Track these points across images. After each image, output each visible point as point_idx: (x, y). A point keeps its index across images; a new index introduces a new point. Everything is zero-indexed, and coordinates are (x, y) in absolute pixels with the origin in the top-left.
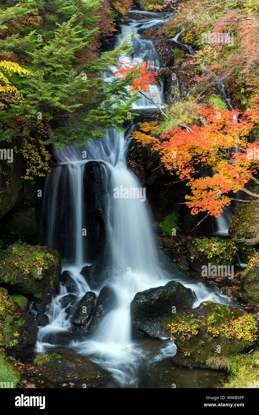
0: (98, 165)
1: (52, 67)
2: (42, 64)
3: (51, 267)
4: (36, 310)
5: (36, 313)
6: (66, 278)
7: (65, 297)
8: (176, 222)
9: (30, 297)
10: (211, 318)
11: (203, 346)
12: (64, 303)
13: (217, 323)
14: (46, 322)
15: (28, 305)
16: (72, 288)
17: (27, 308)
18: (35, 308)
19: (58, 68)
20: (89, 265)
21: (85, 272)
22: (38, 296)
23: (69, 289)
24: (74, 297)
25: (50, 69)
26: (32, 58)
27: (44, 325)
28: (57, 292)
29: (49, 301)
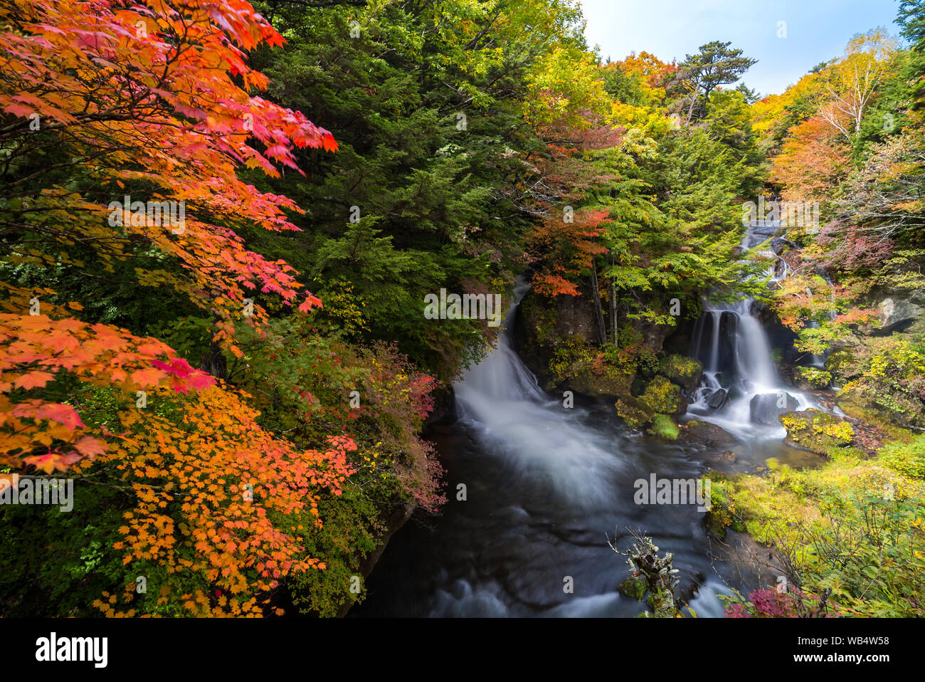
1: (717, 257)
3: (697, 370)
4: (686, 394)
5: (686, 396)
6: (705, 378)
8: (780, 354)
9: (682, 386)
10: (816, 420)
11: (808, 437)
12: (704, 393)
13: (822, 424)
15: (681, 391)
17: (680, 393)
19: (721, 258)
22: (687, 386)
23: (707, 385)
24: (710, 391)
25: (715, 258)
26: (704, 251)
27: (691, 403)
28: (699, 385)
29: (694, 390)
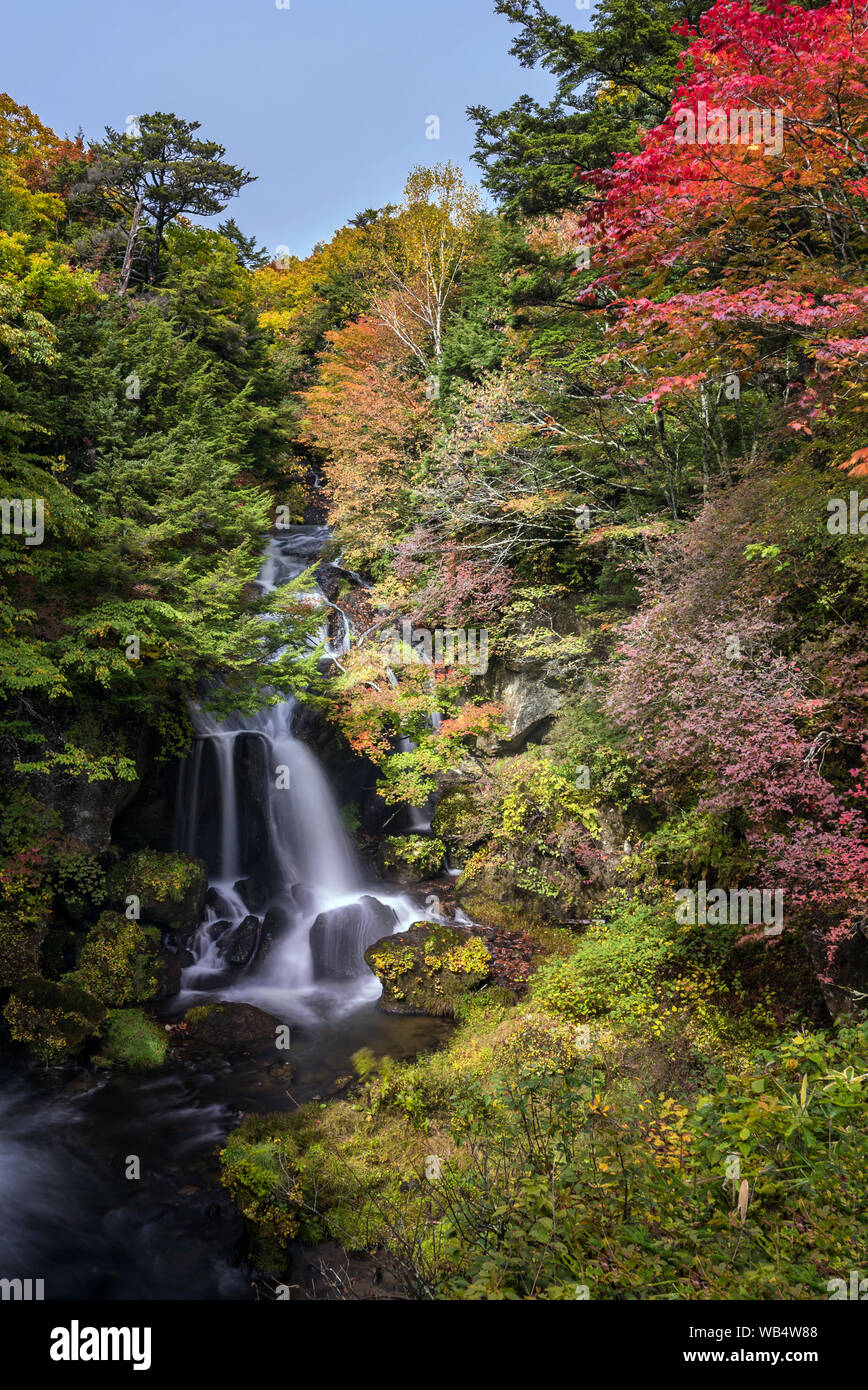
0: (256, 738)
1: (213, 607)
2: (200, 604)
3: (196, 882)
4: (175, 945)
5: (175, 950)
6: (212, 898)
7: (215, 925)
8: (355, 814)
9: (165, 927)
10: (429, 945)
11: (420, 984)
12: (214, 934)
13: (439, 950)
14: (191, 962)
15: (163, 938)
16: (223, 910)
17: (162, 942)
18: (172, 943)
19: (221, 609)
20: (245, 879)
21: (240, 888)
22: (176, 925)
25: (210, 610)
26: (185, 595)
27: (189, 965)
28: (203, 918)
29: (192, 930)
